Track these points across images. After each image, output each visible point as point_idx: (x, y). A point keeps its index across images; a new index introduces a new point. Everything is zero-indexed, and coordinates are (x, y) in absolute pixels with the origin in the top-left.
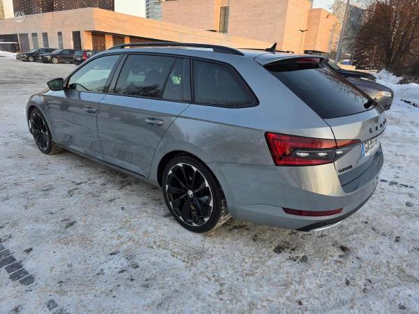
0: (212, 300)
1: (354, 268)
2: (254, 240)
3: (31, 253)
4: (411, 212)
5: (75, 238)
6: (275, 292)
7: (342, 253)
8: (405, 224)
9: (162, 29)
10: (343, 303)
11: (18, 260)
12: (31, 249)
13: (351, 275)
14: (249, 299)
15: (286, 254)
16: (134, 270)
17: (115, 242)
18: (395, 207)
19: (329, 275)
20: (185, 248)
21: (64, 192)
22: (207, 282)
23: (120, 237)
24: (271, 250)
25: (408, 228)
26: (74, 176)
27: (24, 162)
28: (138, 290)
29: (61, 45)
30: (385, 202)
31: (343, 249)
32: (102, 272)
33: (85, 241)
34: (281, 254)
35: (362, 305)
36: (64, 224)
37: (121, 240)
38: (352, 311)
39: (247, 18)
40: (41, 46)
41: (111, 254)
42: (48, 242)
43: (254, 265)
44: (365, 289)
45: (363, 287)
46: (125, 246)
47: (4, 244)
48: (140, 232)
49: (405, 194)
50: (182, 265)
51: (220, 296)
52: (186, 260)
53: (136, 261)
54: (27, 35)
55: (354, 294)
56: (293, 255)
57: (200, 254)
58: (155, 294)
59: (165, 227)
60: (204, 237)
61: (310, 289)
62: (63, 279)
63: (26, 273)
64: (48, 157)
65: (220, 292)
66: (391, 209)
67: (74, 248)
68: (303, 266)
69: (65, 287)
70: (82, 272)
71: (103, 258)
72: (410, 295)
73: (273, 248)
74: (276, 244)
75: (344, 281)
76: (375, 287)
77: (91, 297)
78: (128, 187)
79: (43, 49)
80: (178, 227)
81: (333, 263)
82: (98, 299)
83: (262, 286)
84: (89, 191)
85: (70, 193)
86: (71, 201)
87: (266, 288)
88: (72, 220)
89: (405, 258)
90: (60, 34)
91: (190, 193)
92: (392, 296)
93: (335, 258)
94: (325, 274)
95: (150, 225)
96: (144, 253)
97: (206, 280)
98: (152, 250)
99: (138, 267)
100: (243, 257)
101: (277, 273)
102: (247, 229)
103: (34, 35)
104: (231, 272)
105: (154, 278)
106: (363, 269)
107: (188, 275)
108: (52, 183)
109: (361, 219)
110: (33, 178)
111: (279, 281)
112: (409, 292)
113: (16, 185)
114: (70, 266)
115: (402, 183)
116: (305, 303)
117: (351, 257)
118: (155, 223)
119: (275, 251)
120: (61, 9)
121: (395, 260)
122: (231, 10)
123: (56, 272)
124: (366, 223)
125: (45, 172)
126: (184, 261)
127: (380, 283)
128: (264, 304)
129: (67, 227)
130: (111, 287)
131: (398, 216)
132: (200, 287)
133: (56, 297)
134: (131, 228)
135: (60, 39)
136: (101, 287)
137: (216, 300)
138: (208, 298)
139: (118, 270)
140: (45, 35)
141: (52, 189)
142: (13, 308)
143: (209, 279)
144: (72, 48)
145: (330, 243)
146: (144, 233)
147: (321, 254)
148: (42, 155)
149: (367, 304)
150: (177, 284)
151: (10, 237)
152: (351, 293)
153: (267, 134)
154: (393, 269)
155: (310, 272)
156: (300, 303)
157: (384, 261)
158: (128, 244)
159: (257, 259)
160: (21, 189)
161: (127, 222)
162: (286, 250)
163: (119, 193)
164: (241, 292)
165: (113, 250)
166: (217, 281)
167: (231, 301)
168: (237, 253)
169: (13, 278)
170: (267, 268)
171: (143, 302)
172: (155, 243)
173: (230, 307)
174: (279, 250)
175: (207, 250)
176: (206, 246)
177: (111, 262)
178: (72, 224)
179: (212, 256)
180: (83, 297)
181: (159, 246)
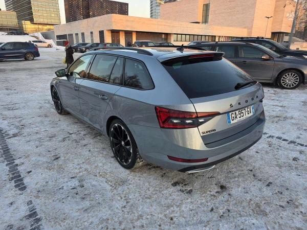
0: (117, 211)
1: (222, 201)
2: (162, 176)
3: (30, 173)
4: (293, 165)
5: (56, 166)
6: (158, 211)
7: (220, 190)
8: (282, 174)
9: (158, 25)
10: (201, 222)
11: (22, 176)
12: (31, 171)
13: (217, 205)
14: (140, 213)
15: (179, 187)
16: (80, 189)
17: (77, 171)
18: (282, 160)
19: (201, 204)
20: (116, 178)
21: (60, 139)
22: (119, 200)
23: (81, 168)
24: (170, 184)
25: (283, 177)
26: (70, 129)
27: (46, 119)
28: (77, 200)
29: (92, 40)
30: (276, 156)
31: (222, 187)
32: (62, 188)
33: (61, 169)
34: (175, 187)
35: (213, 226)
36: (53, 158)
37: (81, 170)
38: (204, 228)
39: (224, 11)
40: (81, 42)
41: (71, 178)
42: (40, 168)
43: (154, 193)
44: (222, 216)
45: (222, 214)
46: (81, 174)
47: (18, 167)
48: (93, 166)
49: (297, 151)
50: (109, 188)
51: (123, 209)
52: (113, 185)
53: (84, 183)
54: (72, 35)
55: (212, 218)
56: (184, 189)
57: (123, 182)
58: (87, 203)
59: (109, 164)
60: (131, 172)
61: (183, 211)
62: (41, 189)
63: (24, 184)
64: (60, 116)
65: (125, 207)
66: (277, 162)
67: (53, 172)
68: (186, 196)
69: (40, 195)
70: (52, 187)
71: (66, 180)
72: (254, 224)
73: (172, 182)
74: (175, 180)
75: (210, 209)
76: (230, 215)
77: (51, 201)
78: (98, 137)
79: (81, 44)
80: (117, 164)
81: (208, 196)
82: (55, 203)
83: (152, 206)
84: (75, 139)
85: (64, 140)
86: (62, 144)
87: (154, 207)
88: (58, 156)
89: (267, 199)
90: (92, 33)
91: (123, 143)
92: (239, 223)
93: (212, 193)
94: (199, 203)
95: (101, 162)
96: (90, 179)
97: (119, 198)
98: (96, 178)
99: (83, 187)
100: (149, 187)
101: (166, 199)
102: (161, 169)
103: (77, 34)
104: (137, 195)
105: (90, 195)
106: (228, 202)
107: (110, 194)
108: (56, 133)
109: (248, 168)
110: (47, 129)
111: (165, 204)
112: (254, 221)
113: (37, 133)
114: (47, 182)
115: (300, 143)
116: (175, 219)
117: (225, 193)
118: (104, 161)
119: (172, 185)
120: (94, 16)
121: (258, 199)
122: (211, 6)
123: (38, 186)
124: (251, 171)
125: (55, 126)
126: (111, 186)
127: (235, 213)
128: (148, 217)
129: (55, 160)
130: (64, 196)
131: (280, 167)
132: (114, 202)
133: (33, 199)
134: (89, 163)
135: (92, 36)
136: (58, 196)
137: (119, 211)
138: (115, 210)
139: (72, 187)
140: (83, 34)
141: (55, 136)
142: (10, 202)
143: (121, 198)
144: (99, 42)
145: (214, 183)
146: (96, 167)
147: (203, 189)
148: (58, 115)
149: (218, 225)
150: (101, 199)
151: (23, 164)
152: (210, 217)
153: (156, 108)
154: (252, 204)
155: (189, 200)
156: (172, 219)
157: (248, 199)
158: (84, 173)
159: (158, 189)
160: (38, 136)
161: (89, 159)
162: (180, 184)
163: (92, 141)
164: (137, 208)
165: (73, 176)
166: (126, 200)
167: (128, 212)
168: (147, 184)
169: (16, 186)
170: (162, 195)
171: (77, 207)
172: (99, 173)
173: (126, 216)
174: (175, 184)
175: (129, 180)
176: (129, 178)
177: (69, 183)
178: (57, 158)
179: (130, 184)
180: (47, 201)
181: (101, 175)
